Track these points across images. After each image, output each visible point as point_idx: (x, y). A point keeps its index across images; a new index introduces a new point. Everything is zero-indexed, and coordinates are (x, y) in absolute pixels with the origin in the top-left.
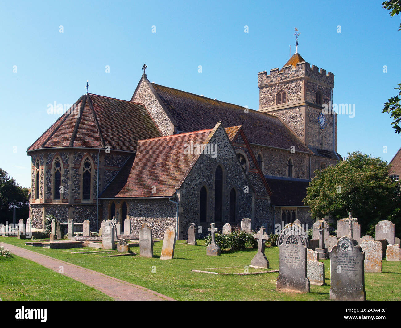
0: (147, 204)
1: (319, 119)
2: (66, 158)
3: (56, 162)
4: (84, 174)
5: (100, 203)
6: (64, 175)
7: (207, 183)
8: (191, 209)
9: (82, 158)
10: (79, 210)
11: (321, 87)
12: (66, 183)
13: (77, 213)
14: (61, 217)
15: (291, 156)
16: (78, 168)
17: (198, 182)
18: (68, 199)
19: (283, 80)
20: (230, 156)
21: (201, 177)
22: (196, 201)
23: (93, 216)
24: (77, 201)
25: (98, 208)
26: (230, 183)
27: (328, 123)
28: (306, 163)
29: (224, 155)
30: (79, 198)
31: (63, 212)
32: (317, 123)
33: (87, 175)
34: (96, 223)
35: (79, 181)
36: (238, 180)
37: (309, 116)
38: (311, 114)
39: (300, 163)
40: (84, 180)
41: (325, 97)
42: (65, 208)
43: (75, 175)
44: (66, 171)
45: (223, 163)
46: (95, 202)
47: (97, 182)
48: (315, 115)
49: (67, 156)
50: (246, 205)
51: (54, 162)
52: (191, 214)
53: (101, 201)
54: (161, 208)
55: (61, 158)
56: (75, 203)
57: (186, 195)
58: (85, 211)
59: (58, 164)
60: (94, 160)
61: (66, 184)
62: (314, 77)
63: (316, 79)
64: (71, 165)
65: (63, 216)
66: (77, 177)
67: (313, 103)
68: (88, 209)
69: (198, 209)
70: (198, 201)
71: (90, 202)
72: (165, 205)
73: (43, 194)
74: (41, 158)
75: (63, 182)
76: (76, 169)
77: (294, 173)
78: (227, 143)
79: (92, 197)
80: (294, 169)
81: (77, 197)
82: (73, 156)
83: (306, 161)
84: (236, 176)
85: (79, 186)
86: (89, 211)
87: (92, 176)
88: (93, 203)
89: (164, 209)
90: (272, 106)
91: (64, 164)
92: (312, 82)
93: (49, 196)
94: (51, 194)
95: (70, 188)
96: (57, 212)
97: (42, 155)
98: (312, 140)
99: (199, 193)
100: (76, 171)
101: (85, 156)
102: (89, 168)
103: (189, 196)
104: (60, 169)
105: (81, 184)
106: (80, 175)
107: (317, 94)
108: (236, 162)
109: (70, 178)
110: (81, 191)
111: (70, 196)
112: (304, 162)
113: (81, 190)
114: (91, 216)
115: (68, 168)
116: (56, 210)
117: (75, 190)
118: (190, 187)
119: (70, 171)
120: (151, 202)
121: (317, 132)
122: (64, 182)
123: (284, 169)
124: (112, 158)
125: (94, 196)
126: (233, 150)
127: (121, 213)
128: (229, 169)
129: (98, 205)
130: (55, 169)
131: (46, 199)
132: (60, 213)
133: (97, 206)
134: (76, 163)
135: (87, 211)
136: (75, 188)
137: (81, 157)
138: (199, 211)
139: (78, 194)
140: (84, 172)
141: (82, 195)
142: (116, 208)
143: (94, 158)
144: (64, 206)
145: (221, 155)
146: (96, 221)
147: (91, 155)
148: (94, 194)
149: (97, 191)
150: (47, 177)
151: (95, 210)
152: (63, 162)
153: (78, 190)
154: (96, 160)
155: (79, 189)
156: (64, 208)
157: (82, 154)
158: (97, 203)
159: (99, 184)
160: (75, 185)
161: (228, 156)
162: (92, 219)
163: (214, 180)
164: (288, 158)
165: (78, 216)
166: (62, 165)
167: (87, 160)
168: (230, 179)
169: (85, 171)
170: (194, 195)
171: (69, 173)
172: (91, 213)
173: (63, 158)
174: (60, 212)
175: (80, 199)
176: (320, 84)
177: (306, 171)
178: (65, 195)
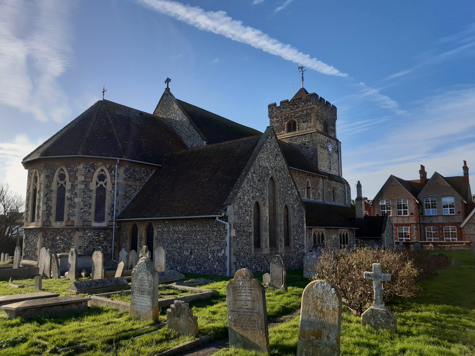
0: (182, 225)
1: (327, 146)
2: (74, 169)
3: (60, 174)
4: (97, 188)
5: (118, 226)
6: (69, 190)
7: (261, 199)
8: (244, 231)
9: (95, 170)
10: (89, 235)
11: (328, 117)
12: (72, 200)
13: (85, 239)
14: (64, 244)
15: (308, 178)
16: (90, 182)
17: (251, 197)
18: (74, 221)
19: (293, 110)
20: (282, 167)
21: (254, 190)
22: (250, 220)
23: (107, 242)
24: (86, 223)
25: (115, 231)
26: (283, 199)
27: (335, 150)
28: (321, 185)
29: (276, 165)
30: (89, 220)
31: (66, 238)
32: (326, 149)
33: (101, 190)
34: (112, 251)
35: (90, 197)
36: (291, 196)
37: (320, 142)
38: (321, 141)
39: (316, 186)
40: (96, 196)
41: (331, 127)
42: (70, 233)
43: (85, 190)
44: (72, 186)
45: (275, 174)
46: (110, 224)
47: (114, 199)
48: (325, 142)
49: (74, 167)
50: (299, 226)
51: (57, 173)
52: (244, 237)
53: (118, 223)
54: (204, 230)
55: (67, 169)
56: (83, 226)
57: (238, 213)
58: (96, 236)
59: (62, 177)
60: (110, 172)
61: (73, 202)
62: (322, 108)
63: (323, 110)
64: (81, 178)
65: (65, 244)
66: (88, 193)
67: (322, 131)
68: (100, 234)
69: (252, 231)
70: (251, 220)
71: (104, 224)
72: (208, 227)
73: (41, 214)
74: (40, 169)
75: (68, 199)
76: (86, 183)
77: (311, 195)
78: (279, 151)
79: (107, 218)
80: (311, 191)
81: (86, 218)
82: (84, 167)
83: (320, 184)
84: (288, 190)
85: (90, 204)
86: (102, 236)
87: (108, 192)
88: (108, 226)
89: (208, 232)
90: (282, 134)
91: (70, 176)
92: (320, 112)
93: (48, 217)
94: (51, 215)
95: (77, 206)
96: (58, 238)
97: (41, 167)
98: (323, 165)
99: (252, 210)
100: (86, 186)
101: (99, 167)
102: (104, 182)
103: (241, 213)
104: (65, 183)
105: (93, 202)
106: (92, 190)
107: (324, 123)
108: (288, 175)
109: (78, 193)
110: (93, 210)
111: (76, 217)
112: (319, 184)
113: (91, 210)
114: (105, 242)
115: (76, 181)
116: (56, 236)
117: (84, 210)
118: (242, 203)
119: (78, 185)
120: (188, 222)
121: (326, 157)
122: (70, 199)
123: (303, 190)
124: (134, 171)
125: (110, 216)
126: (284, 160)
127: (146, 238)
128: (281, 182)
129: (115, 228)
130: (58, 183)
131: (43, 221)
132: (62, 239)
133: (113, 229)
134: (87, 175)
135: (100, 235)
136: (85, 206)
137: (94, 168)
138: (253, 233)
139: (88, 214)
140: (97, 186)
141: (93, 215)
142: (138, 232)
143: (111, 170)
144: (68, 230)
145: (273, 165)
146: (111, 248)
147: (107, 166)
148: (109, 215)
149: (113, 210)
150: (47, 194)
151: (111, 234)
152: (69, 174)
153: (88, 209)
154: (113, 172)
155: (90, 208)
156: (68, 232)
157: (95, 164)
158: (113, 226)
159: (116, 202)
160: (84, 202)
161: (280, 167)
162: (106, 246)
163: (268, 194)
164: (306, 180)
165: (87, 243)
166: (67, 178)
167: (102, 172)
168: (283, 194)
169: (99, 185)
170: (247, 212)
171: (76, 187)
172: (105, 239)
173: (69, 169)
174: (62, 237)
175: (91, 221)
176: (327, 115)
177: (321, 193)
178: (70, 216)
